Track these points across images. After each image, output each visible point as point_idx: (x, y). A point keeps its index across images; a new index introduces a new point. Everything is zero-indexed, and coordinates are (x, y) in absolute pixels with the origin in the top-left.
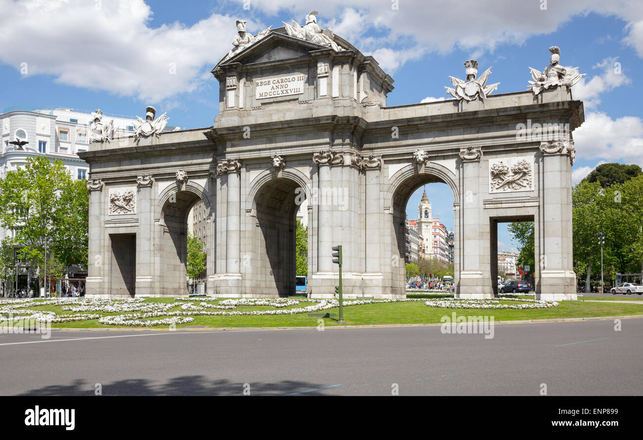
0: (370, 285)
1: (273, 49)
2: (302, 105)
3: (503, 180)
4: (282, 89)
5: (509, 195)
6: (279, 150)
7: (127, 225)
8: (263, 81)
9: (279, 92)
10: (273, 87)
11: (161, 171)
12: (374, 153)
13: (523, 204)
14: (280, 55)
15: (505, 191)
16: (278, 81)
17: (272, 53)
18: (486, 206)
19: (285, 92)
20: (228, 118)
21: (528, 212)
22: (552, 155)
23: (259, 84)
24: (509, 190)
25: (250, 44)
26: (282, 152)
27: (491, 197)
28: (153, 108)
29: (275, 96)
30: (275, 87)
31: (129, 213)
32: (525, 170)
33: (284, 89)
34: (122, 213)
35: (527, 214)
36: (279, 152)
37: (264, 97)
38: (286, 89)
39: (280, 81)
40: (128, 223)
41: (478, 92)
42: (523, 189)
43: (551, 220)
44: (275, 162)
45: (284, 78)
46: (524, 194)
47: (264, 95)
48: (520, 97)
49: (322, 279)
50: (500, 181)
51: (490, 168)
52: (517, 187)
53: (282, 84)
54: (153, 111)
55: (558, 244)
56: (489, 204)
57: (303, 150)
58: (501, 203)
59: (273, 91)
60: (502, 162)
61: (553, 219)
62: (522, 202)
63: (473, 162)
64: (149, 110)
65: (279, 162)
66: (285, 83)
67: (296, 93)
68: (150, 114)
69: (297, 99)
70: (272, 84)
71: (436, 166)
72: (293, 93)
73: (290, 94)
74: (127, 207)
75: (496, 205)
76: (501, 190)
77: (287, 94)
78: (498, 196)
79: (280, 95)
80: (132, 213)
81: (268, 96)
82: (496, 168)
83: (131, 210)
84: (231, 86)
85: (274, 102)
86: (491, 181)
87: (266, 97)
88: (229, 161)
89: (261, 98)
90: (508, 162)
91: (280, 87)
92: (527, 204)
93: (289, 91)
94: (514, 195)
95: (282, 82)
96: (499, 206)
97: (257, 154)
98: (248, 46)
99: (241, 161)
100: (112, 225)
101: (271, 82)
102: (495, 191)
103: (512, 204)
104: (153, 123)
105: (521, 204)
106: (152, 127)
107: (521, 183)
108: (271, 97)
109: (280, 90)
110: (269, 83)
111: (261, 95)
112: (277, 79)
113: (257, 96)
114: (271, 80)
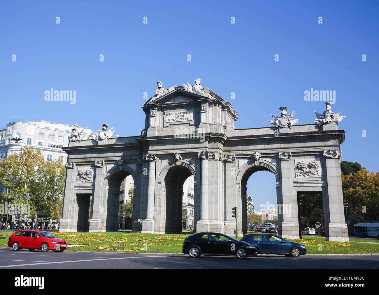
0: (229, 228)
1: (176, 97)
2: (191, 126)
3: (304, 171)
4: (181, 118)
5: (307, 180)
6: (179, 150)
7: (87, 189)
8: (171, 113)
10: (176, 116)
11: (109, 159)
12: (230, 153)
13: (316, 184)
14: (180, 100)
15: (305, 177)
16: (179, 113)
17: (176, 99)
18: (295, 185)
19: (182, 119)
20: (151, 132)
21: (319, 189)
22: (330, 158)
23: (168, 115)
24: (307, 177)
25: (164, 94)
26: (180, 151)
27: (297, 180)
28: (107, 125)
29: (177, 121)
30: (177, 117)
31: (88, 182)
32: (316, 166)
33: (182, 117)
34: (84, 182)
35: (318, 190)
36: (179, 151)
38: (183, 118)
39: (180, 114)
40: (87, 188)
41: (288, 124)
42: (314, 176)
43: (332, 194)
44: (177, 156)
45: (182, 112)
46: (316, 179)
47: (170, 120)
48: (310, 127)
49: (203, 224)
50: (302, 172)
51: (296, 164)
52: (312, 175)
53: (181, 115)
54: (107, 126)
55: (337, 208)
56: (296, 184)
57: (192, 151)
58: (303, 184)
59: (176, 118)
60: (302, 161)
61: (333, 194)
62: (315, 184)
63: (286, 160)
64: (104, 125)
65: (179, 157)
66: (182, 115)
68: (105, 128)
69: (189, 123)
70: (175, 115)
71: (265, 162)
72: (187, 120)
73: (185, 120)
74: (87, 179)
75: (300, 185)
76: (302, 177)
77: (183, 120)
78: (301, 179)
79: (180, 121)
80: (90, 182)
81: (173, 121)
82: (300, 164)
83: (89, 180)
84: (153, 115)
85: (176, 124)
86: (296, 171)
87: (172, 121)
88: (150, 155)
89: (169, 122)
90: (306, 161)
91: (179, 117)
92: (317, 185)
93: (184, 119)
94: (310, 179)
95: (181, 114)
96: (302, 185)
97: (166, 152)
98: (163, 95)
99: (157, 155)
100: (78, 189)
101: (175, 114)
102: (299, 177)
103: (309, 185)
104: (106, 133)
105: (314, 184)
106: (105, 135)
107: (314, 174)
108: (174, 121)
109: (179, 118)
110: (173, 114)
111: (169, 120)
112: (178, 112)
113: (167, 121)
114: (175, 113)
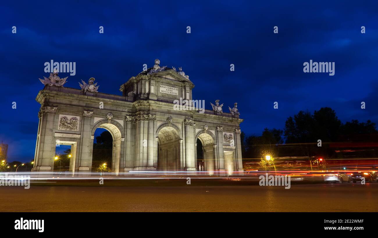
8: (163, 86)
9: (168, 92)
10: (167, 90)
14: (170, 78)
23: (161, 87)
24: (228, 143)
33: (171, 91)
37: (163, 92)
45: (171, 87)
50: (226, 140)
51: (223, 135)
66: (171, 90)
67: (175, 95)
69: (176, 97)
72: (174, 94)
73: (173, 94)
77: (172, 94)
79: (170, 94)
80: (76, 130)
81: (165, 93)
82: (226, 135)
84: (152, 84)
85: (167, 96)
86: (224, 139)
89: (162, 92)
90: (228, 134)
91: (169, 90)
95: (170, 88)
102: (225, 143)
109: (169, 92)
110: (165, 87)
111: (162, 91)
112: (168, 87)
113: (161, 91)
114: (166, 87)
